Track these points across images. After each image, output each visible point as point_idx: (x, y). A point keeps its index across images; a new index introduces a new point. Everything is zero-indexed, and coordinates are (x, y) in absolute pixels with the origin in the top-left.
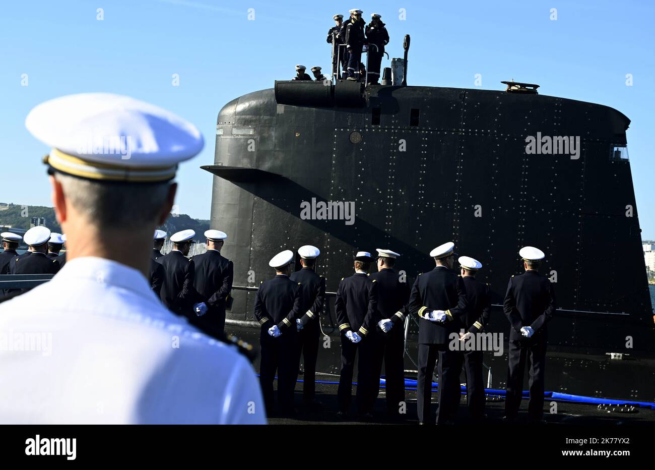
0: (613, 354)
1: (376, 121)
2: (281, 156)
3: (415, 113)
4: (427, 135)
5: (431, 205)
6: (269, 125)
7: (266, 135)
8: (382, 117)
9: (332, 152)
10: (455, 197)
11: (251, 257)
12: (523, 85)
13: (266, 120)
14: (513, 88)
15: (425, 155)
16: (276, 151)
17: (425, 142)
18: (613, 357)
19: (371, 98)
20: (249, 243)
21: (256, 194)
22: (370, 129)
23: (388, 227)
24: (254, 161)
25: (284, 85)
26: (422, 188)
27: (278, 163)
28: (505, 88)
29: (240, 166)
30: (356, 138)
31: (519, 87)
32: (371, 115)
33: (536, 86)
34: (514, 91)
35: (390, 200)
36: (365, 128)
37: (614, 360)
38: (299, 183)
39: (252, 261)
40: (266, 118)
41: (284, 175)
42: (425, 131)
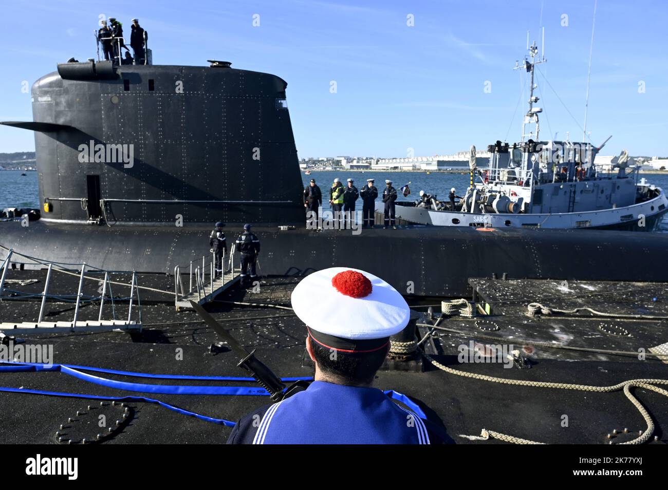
0: (282, 227)
1: (127, 89)
2: (69, 114)
3: (151, 83)
4: (160, 97)
5: (167, 142)
6: (59, 94)
7: (58, 100)
8: (131, 86)
9: (101, 110)
10: (182, 136)
11: (60, 179)
12: (220, 62)
13: (57, 91)
14: (215, 64)
15: (160, 110)
16: (66, 111)
17: (160, 101)
18: (282, 229)
19: (122, 73)
20: (58, 171)
21: (58, 139)
22: (124, 94)
23: (142, 156)
24: (53, 118)
25: (63, 66)
26: (160, 131)
27: (68, 118)
28: (209, 65)
29: (45, 121)
30: (115, 100)
31: (217, 63)
32: (123, 85)
33: (230, 64)
34: (215, 66)
35: (141, 139)
36: (120, 93)
37: (283, 231)
38: (83, 130)
39: (60, 183)
40: (57, 89)
41: (73, 125)
42: (159, 94)
